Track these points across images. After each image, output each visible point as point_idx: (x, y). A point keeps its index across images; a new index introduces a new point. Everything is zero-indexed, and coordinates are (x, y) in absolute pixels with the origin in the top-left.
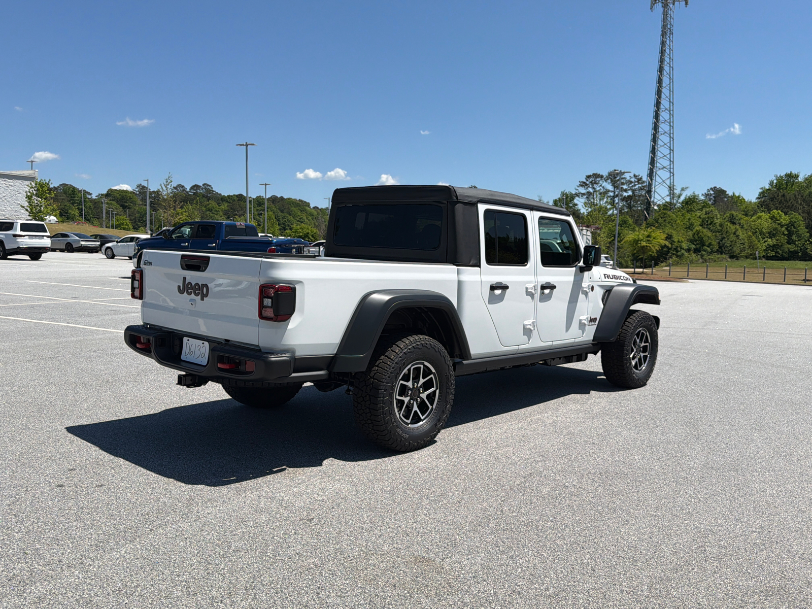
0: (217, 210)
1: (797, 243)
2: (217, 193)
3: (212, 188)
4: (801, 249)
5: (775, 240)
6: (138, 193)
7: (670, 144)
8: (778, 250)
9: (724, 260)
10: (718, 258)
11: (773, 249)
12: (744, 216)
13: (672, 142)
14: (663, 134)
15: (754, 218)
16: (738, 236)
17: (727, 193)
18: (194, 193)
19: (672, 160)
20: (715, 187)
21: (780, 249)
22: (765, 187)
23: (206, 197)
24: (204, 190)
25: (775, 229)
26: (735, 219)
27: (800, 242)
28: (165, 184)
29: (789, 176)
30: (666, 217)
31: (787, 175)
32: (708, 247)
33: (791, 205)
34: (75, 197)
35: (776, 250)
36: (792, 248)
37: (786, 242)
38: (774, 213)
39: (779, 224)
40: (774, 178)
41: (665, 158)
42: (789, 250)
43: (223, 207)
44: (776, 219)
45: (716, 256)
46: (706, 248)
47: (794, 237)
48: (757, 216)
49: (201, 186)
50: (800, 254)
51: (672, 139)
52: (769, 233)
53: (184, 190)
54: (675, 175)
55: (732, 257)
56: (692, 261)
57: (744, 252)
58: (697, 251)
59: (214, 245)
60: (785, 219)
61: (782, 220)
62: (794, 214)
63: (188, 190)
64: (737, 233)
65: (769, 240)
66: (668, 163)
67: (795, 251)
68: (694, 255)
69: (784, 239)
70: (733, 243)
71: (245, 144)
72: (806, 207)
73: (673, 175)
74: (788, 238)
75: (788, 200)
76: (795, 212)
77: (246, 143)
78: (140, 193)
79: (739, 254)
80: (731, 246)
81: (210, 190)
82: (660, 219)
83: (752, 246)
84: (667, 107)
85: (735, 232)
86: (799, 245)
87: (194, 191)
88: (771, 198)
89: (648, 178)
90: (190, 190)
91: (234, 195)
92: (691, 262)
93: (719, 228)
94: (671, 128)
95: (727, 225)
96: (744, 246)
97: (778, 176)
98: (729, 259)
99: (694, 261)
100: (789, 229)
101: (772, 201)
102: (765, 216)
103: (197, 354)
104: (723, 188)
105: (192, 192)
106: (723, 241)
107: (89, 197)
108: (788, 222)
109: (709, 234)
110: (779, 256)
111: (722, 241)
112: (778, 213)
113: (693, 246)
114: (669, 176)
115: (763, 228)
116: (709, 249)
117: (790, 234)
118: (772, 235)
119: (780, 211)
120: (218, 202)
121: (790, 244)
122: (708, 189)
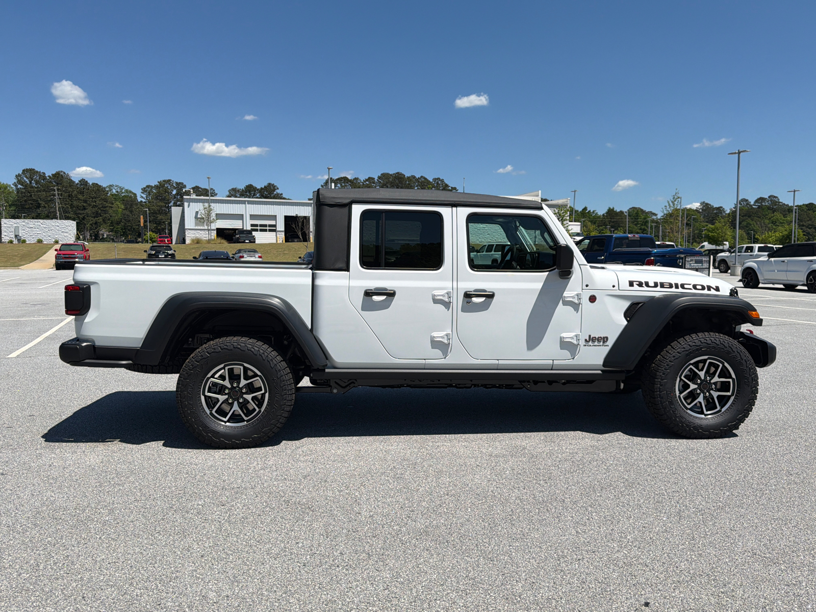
0: (781, 221)
2: (784, 204)
3: (779, 200)
6: (701, 210)
18: (759, 206)
23: (771, 210)
24: (770, 202)
28: (672, 200)
34: (638, 219)
43: (789, 219)
49: (766, 198)
53: (748, 204)
59: (603, 257)
63: (752, 203)
71: (737, 152)
77: (739, 150)
78: (703, 210)
81: (777, 202)
87: (759, 204)
90: (755, 203)
91: (804, 205)
105: (756, 206)
107: (654, 217)
120: (784, 213)
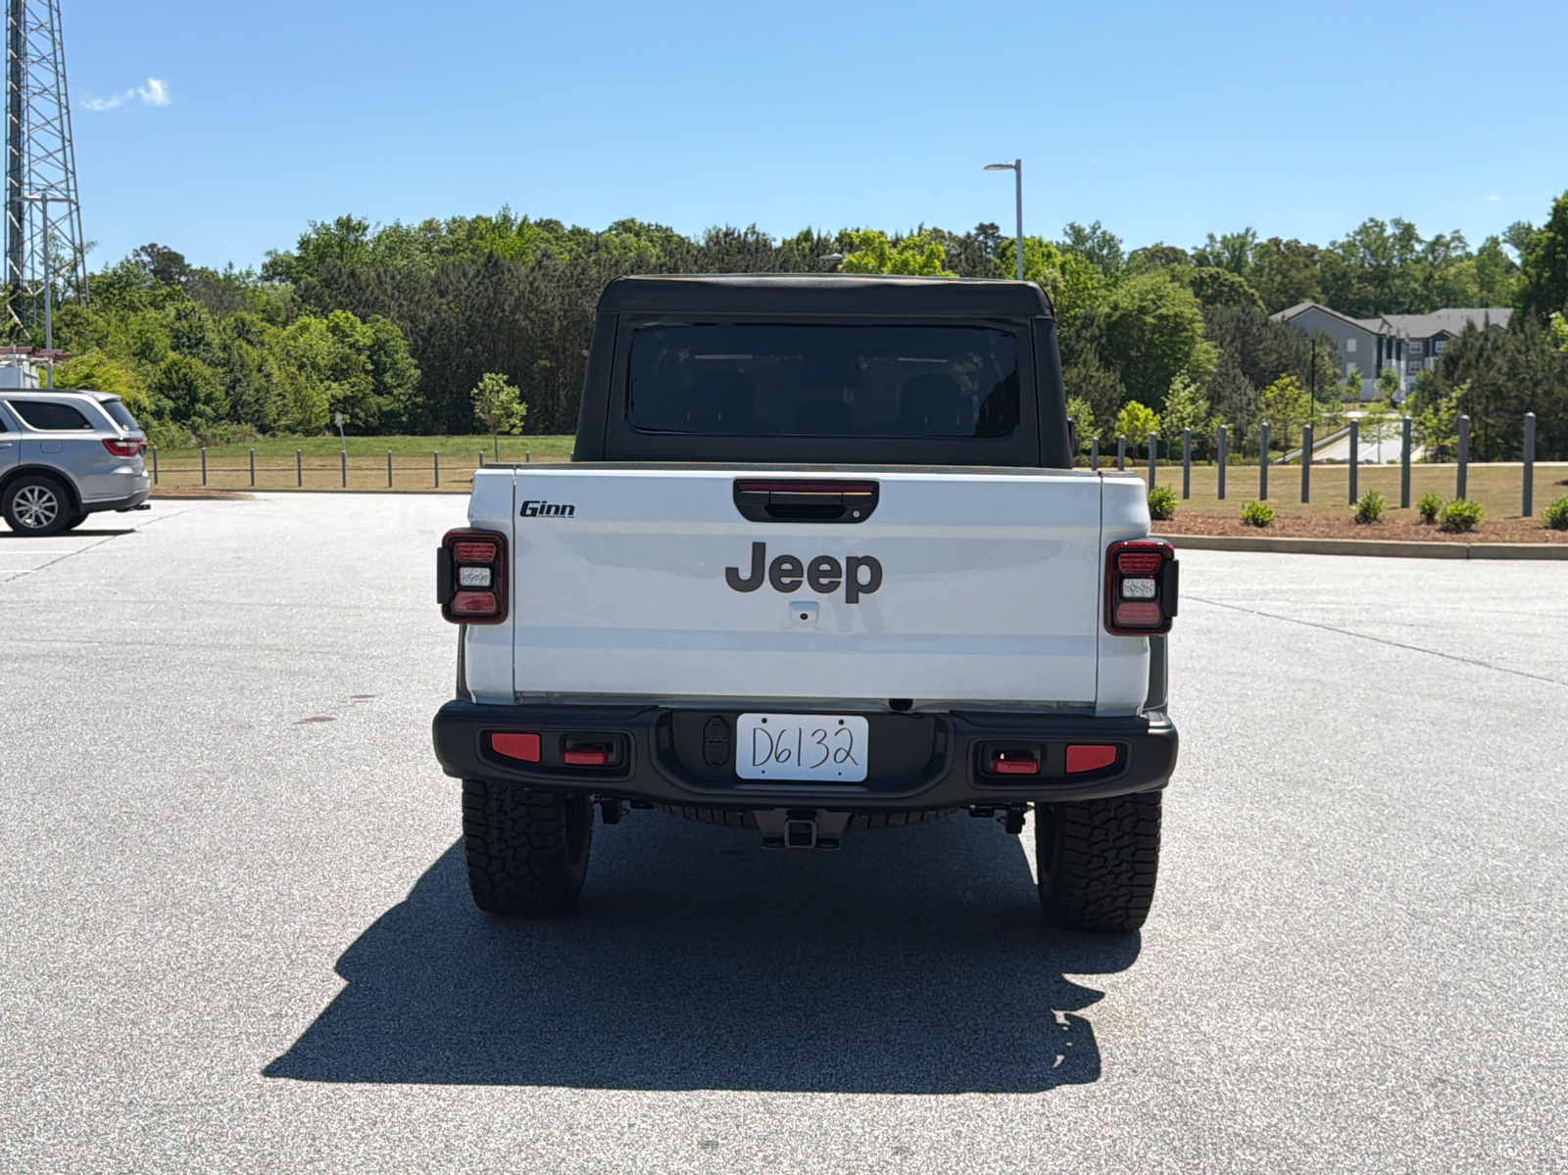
1: (395, 392)
4: (405, 407)
5: (347, 386)
7: (62, 123)
8: (357, 410)
9: (248, 438)
10: (235, 433)
11: (345, 408)
12: (268, 325)
13: (65, 118)
14: (39, 94)
15: (291, 328)
16: (268, 376)
17: (186, 262)
19: (70, 167)
20: (153, 246)
21: (360, 408)
22: (276, 251)
25: (345, 359)
26: (249, 331)
27: (402, 391)
29: (345, 224)
30: (80, 323)
31: (340, 223)
32: (206, 403)
33: (372, 298)
35: (353, 409)
36: (385, 402)
37: (373, 391)
38: (338, 317)
39: (351, 346)
40: (310, 230)
41: (50, 159)
42: (380, 410)
44: (343, 332)
45: (225, 428)
46: (202, 407)
47: (388, 379)
48: (298, 323)
50: (404, 419)
51: (64, 111)
52: (333, 368)
54: (81, 210)
55: (263, 429)
56: (172, 442)
57: (284, 418)
58: (179, 415)
60: (363, 334)
61: (357, 336)
62: (383, 320)
64: (267, 369)
65: (335, 385)
66: (62, 175)
67: (392, 412)
68: (173, 427)
69: (366, 383)
70: (262, 394)
72: (405, 303)
73: (78, 209)
74: (377, 380)
75: (364, 284)
76: (384, 317)
79: (275, 421)
80: (256, 401)
82: (65, 329)
83: (302, 402)
84: (45, 18)
85: (261, 366)
86: (402, 397)
88: (324, 280)
89: (9, 213)
92: (171, 444)
93: (222, 356)
94: (61, 79)
95: (241, 347)
96: (286, 401)
97: (319, 225)
98: (260, 436)
99: (177, 443)
100: (375, 357)
101: (327, 287)
102: (318, 325)
103: (814, 753)
104: (174, 249)
106: (238, 389)
108: (369, 342)
109: (208, 372)
110: (361, 423)
111: (233, 388)
112: (347, 318)
113: (168, 404)
114: (67, 212)
115: (317, 355)
116: (208, 410)
117: (378, 371)
118: (338, 373)
119: (350, 314)
121: (380, 394)
122: (135, 250)
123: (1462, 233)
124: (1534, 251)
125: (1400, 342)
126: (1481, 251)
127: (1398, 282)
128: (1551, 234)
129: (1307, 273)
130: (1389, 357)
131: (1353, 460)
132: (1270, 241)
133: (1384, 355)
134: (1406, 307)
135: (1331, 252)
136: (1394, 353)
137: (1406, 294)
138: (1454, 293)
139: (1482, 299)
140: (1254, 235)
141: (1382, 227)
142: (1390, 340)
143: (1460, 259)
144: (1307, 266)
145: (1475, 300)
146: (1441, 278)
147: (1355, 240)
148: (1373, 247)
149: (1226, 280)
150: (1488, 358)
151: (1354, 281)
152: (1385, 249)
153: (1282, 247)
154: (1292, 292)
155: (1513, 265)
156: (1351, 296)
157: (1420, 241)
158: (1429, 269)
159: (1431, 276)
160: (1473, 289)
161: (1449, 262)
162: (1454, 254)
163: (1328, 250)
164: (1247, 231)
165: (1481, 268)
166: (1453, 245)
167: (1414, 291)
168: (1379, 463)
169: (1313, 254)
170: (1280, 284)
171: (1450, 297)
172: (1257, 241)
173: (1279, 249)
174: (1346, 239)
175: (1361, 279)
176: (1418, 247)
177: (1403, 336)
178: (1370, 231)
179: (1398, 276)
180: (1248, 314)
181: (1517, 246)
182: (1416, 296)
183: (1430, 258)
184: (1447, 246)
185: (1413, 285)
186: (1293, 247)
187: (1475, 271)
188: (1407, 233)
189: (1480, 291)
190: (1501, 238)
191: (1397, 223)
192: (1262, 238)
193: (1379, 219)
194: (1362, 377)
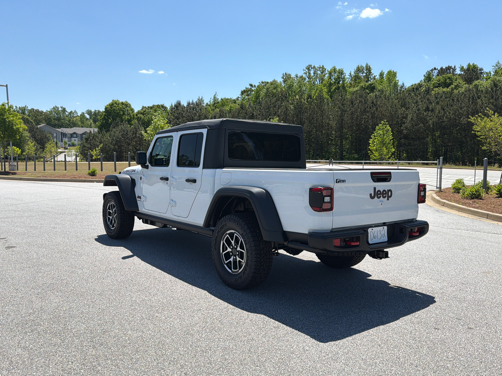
103: (379, 236)
123: (76, 111)
124: (101, 116)
125: (66, 134)
126: (81, 115)
127: (63, 121)
128: (105, 113)
129: (41, 117)
130: (64, 137)
131: (65, 161)
132: (31, 109)
133: (63, 137)
134: (65, 126)
135: (47, 113)
136: (65, 137)
137: (64, 124)
138: (75, 124)
139: (82, 126)
140: (27, 107)
141: (58, 108)
142: (64, 134)
143: (76, 117)
144: (41, 116)
145: (80, 126)
146: (72, 120)
147: (52, 110)
148: (57, 112)
149: (25, 118)
150: (95, 139)
151: (53, 120)
152: (59, 113)
153: (34, 110)
154: (38, 121)
155: (88, 119)
156: (52, 123)
157: (67, 112)
158: (70, 118)
159: (70, 120)
160: (80, 123)
161: (74, 117)
162: (75, 115)
163: (45, 112)
164: (26, 106)
165: (81, 119)
166: (74, 113)
167: (66, 123)
168: (72, 162)
169: (42, 113)
170: (35, 119)
171: (74, 125)
172: (28, 109)
173: (34, 111)
174: (50, 110)
175: (54, 119)
176: (67, 113)
177: (67, 133)
178: (55, 108)
179: (62, 119)
180: (33, 126)
181: (88, 114)
182: (67, 124)
183: (70, 116)
184: (73, 113)
185: (66, 121)
186: (37, 111)
187: (80, 119)
188: (64, 110)
189: (81, 124)
190: (85, 113)
191: (62, 107)
192: (29, 108)
193: (58, 106)
194: (59, 142)
